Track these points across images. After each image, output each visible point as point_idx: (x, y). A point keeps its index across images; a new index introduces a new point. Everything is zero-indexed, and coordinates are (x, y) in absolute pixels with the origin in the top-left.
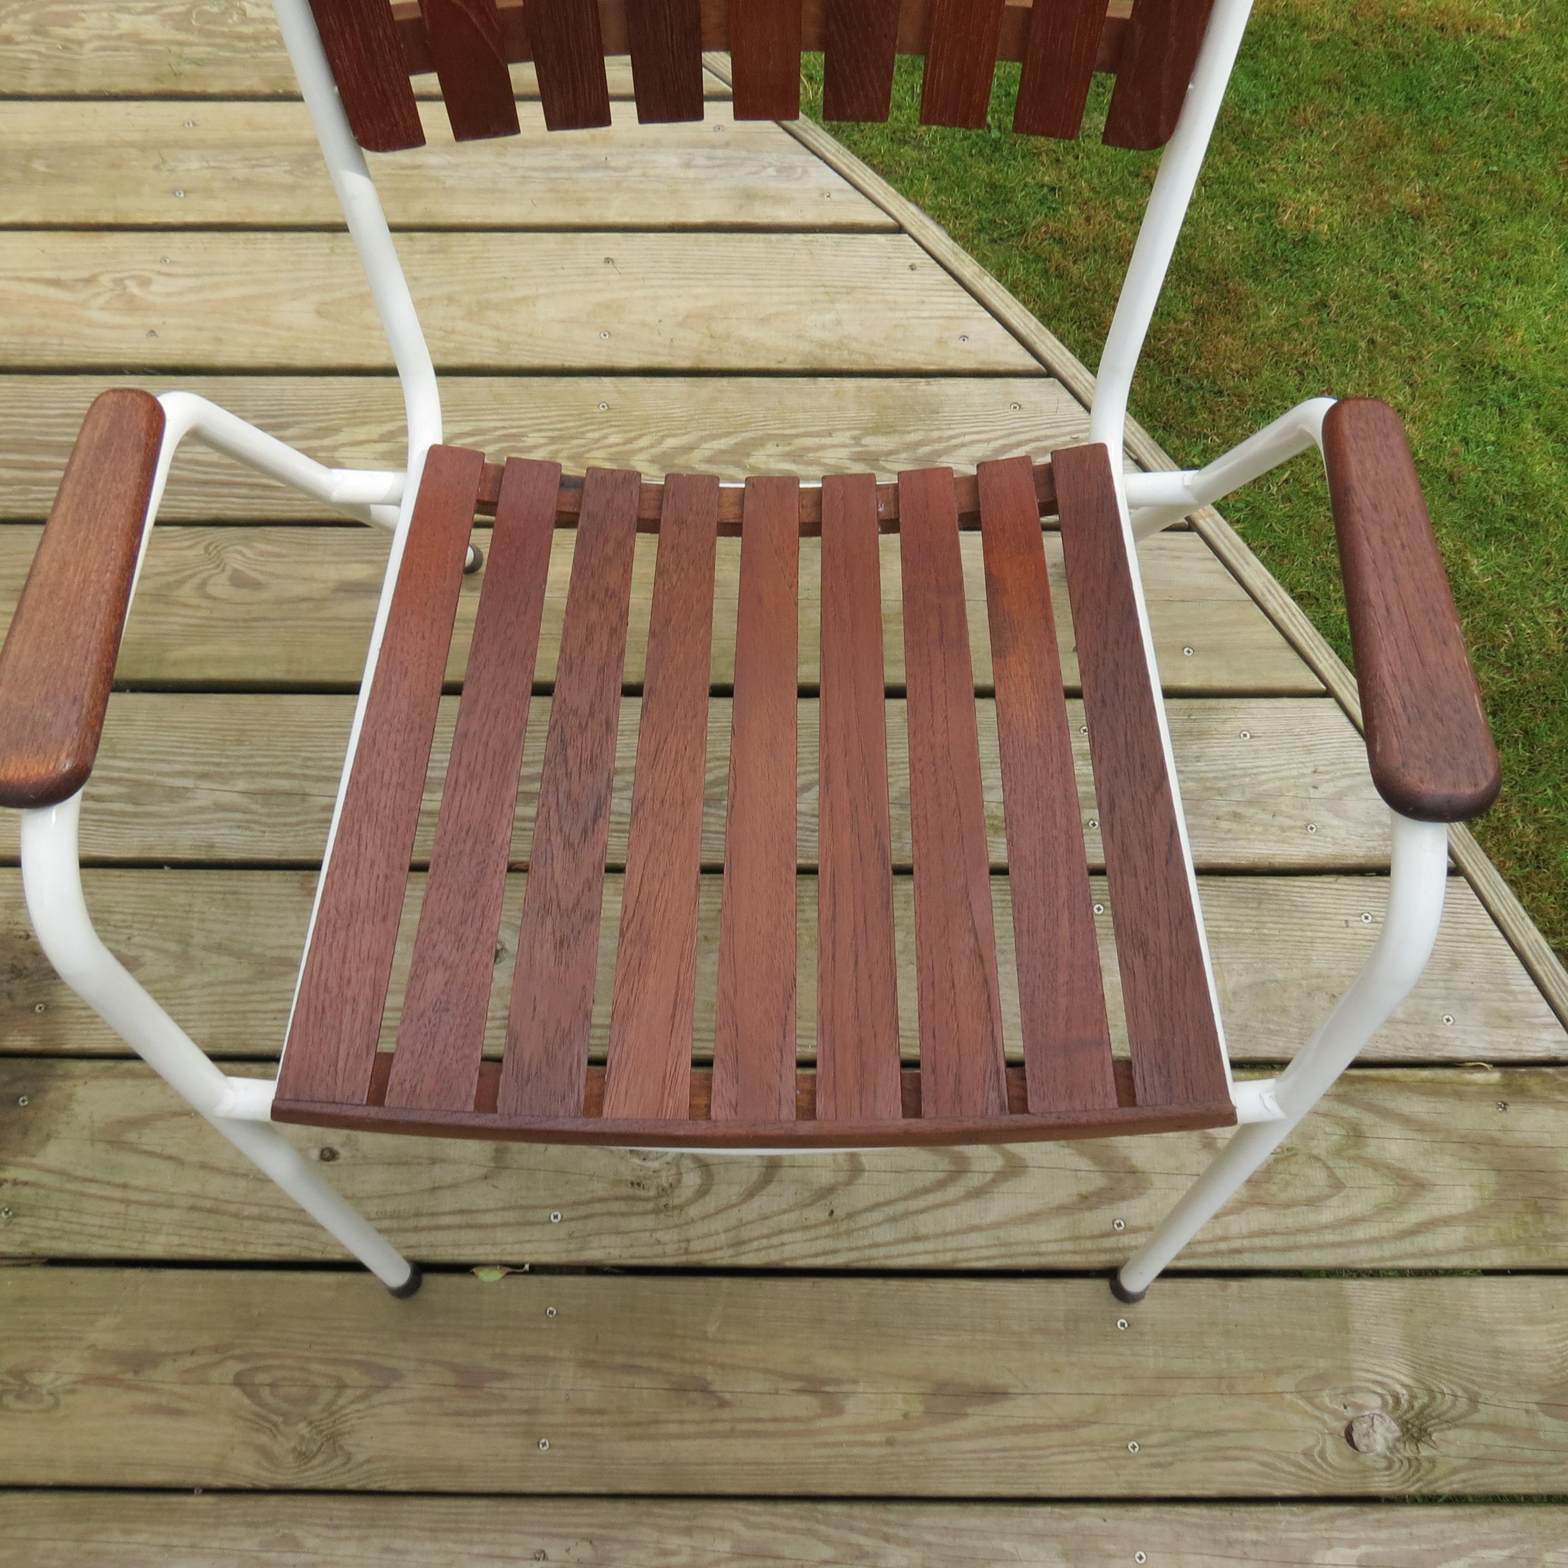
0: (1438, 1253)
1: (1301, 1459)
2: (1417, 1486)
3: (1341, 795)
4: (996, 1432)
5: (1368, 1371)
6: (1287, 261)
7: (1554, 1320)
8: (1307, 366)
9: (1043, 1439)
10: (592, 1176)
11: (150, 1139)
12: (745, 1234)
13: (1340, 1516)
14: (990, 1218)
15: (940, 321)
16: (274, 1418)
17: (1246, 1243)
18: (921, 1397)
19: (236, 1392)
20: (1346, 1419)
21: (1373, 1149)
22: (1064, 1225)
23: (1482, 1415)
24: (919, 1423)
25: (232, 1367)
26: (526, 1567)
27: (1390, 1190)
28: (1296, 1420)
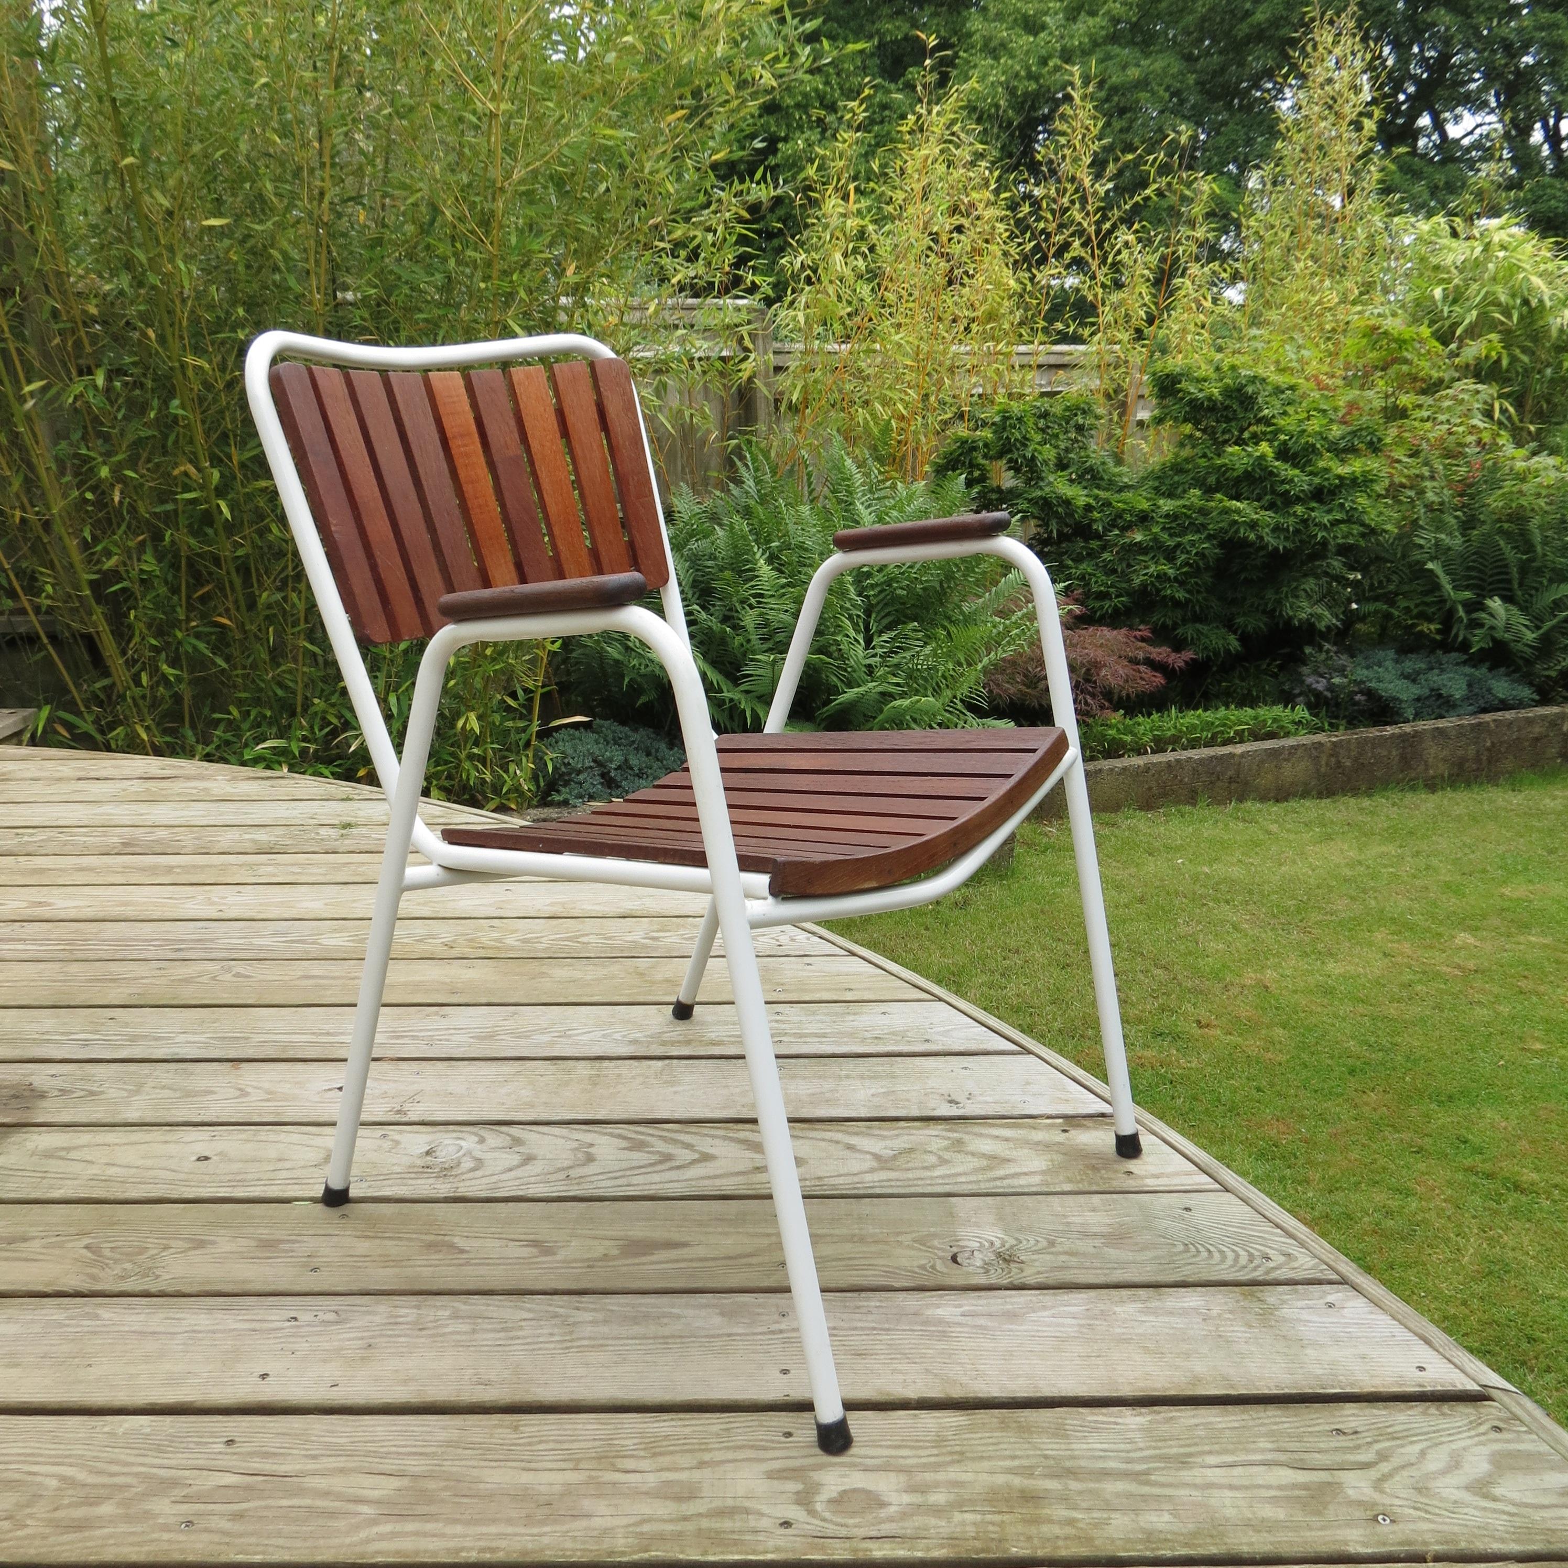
0: (1022, 1186)
1: (916, 1270)
2: (1010, 1280)
4: (677, 1261)
5: (969, 1232)
7: (1110, 1210)
9: (710, 1263)
10: (394, 1165)
11: (74, 1155)
12: (501, 1184)
13: (948, 1294)
14: (686, 1177)
16: (107, 1261)
17: (878, 1184)
18: (619, 1247)
19: (82, 1251)
20: (951, 1252)
21: (971, 1148)
22: (740, 1179)
23: (1058, 1248)
24: (615, 1258)
25: (86, 1241)
26: (278, 1324)
27: (985, 1163)
28: (912, 1253)
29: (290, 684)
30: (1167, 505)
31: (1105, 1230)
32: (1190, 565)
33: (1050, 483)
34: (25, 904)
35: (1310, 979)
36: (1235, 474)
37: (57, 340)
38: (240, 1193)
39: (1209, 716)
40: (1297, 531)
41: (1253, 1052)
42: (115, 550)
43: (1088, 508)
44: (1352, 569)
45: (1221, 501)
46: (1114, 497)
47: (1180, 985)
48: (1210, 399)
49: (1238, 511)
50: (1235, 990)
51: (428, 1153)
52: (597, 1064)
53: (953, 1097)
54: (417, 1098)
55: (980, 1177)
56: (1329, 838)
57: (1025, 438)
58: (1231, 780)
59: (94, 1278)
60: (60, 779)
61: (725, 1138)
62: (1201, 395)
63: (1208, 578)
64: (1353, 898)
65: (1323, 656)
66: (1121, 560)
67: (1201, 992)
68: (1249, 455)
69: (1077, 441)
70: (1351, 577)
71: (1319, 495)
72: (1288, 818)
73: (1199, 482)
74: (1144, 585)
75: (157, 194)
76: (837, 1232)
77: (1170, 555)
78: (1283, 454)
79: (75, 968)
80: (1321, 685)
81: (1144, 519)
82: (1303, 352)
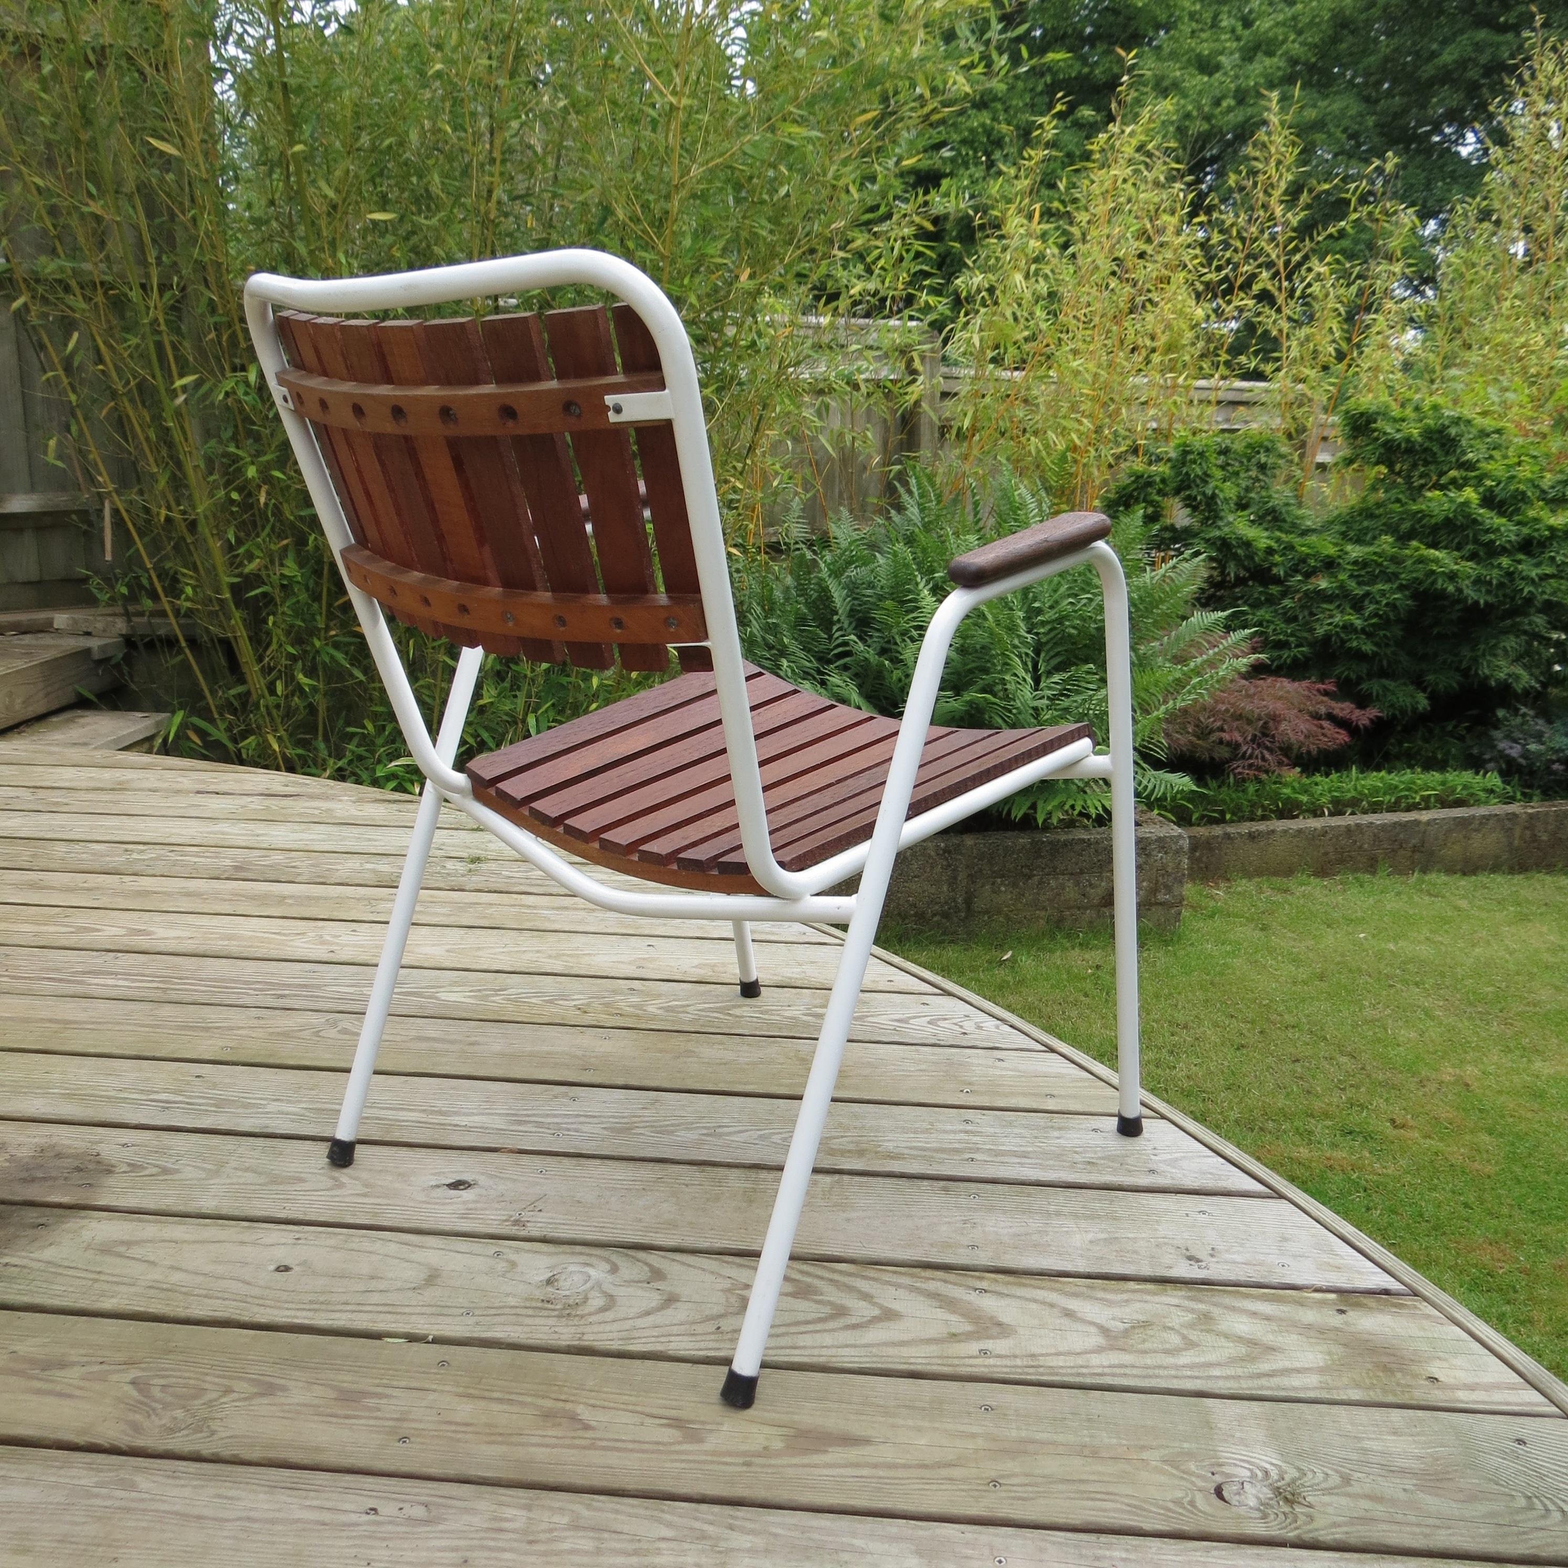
0: (1295, 1389)
1: (1171, 1505)
2: (1296, 1532)
5: (1233, 1453)
7: (1418, 1434)
9: (901, 1473)
10: (508, 1295)
11: (135, 1252)
12: (635, 1334)
13: (1215, 1548)
14: (864, 1341)
16: (154, 1405)
17: (1107, 1370)
18: (783, 1438)
19: (128, 1388)
20: (1214, 1482)
21: (1223, 1326)
22: (933, 1350)
23: (1356, 1488)
24: (778, 1454)
25: (133, 1373)
26: (354, 1518)
27: (1243, 1350)
28: (1163, 1479)
29: (428, 700)
30: (1355, 551)
31: (1415, 1465)
32: (1380, 617)
33: (1229, 523)
34: (123, 932)
35: (1516, 1079)
36: (1433, 521)
37: (213, 335)
38: (321, 1320)
39: (1393, 778)
40: (1501, 585)
41: (1457, 1160)
42: (257, 553)
43: (1270, 551)
44: (1555, 628)
45: (1417, 549)
46: (1297, 540)
47: (1369, 1076)
48: (1408, 440)
49: (1436, 561)
50: (1433, 1087)
51: (549, 1282)
52: (753, 1174)
53: (1193, 1252)
54: (540, 1205)
55: (1240, 1371)
56: (1524, 918)
57: (1205, 474)
58: (1415, 849)
59: (136, 1428)
60: (178, 792)
61: (912, 1289)
62: (1398, 436)
63: (1398, 631)
64: (1556, 988)
65: (1519, 720)
66: (1303, 607)
67: (1394, 1087)
68: (1452, 501)
69: (1259, 480)
70: (1555, 636)
71: (1527, 546)
72: (1477, 894)
73: (1391, 529)
74: (1327, 638)
75: (322, 184)
76: (1060, 1438)
77: (1357, 605)
78: (1488, 500)
79: (167, 1011)
80: (1515, 751)
81: (1330, 565)
82: (1508, 394)
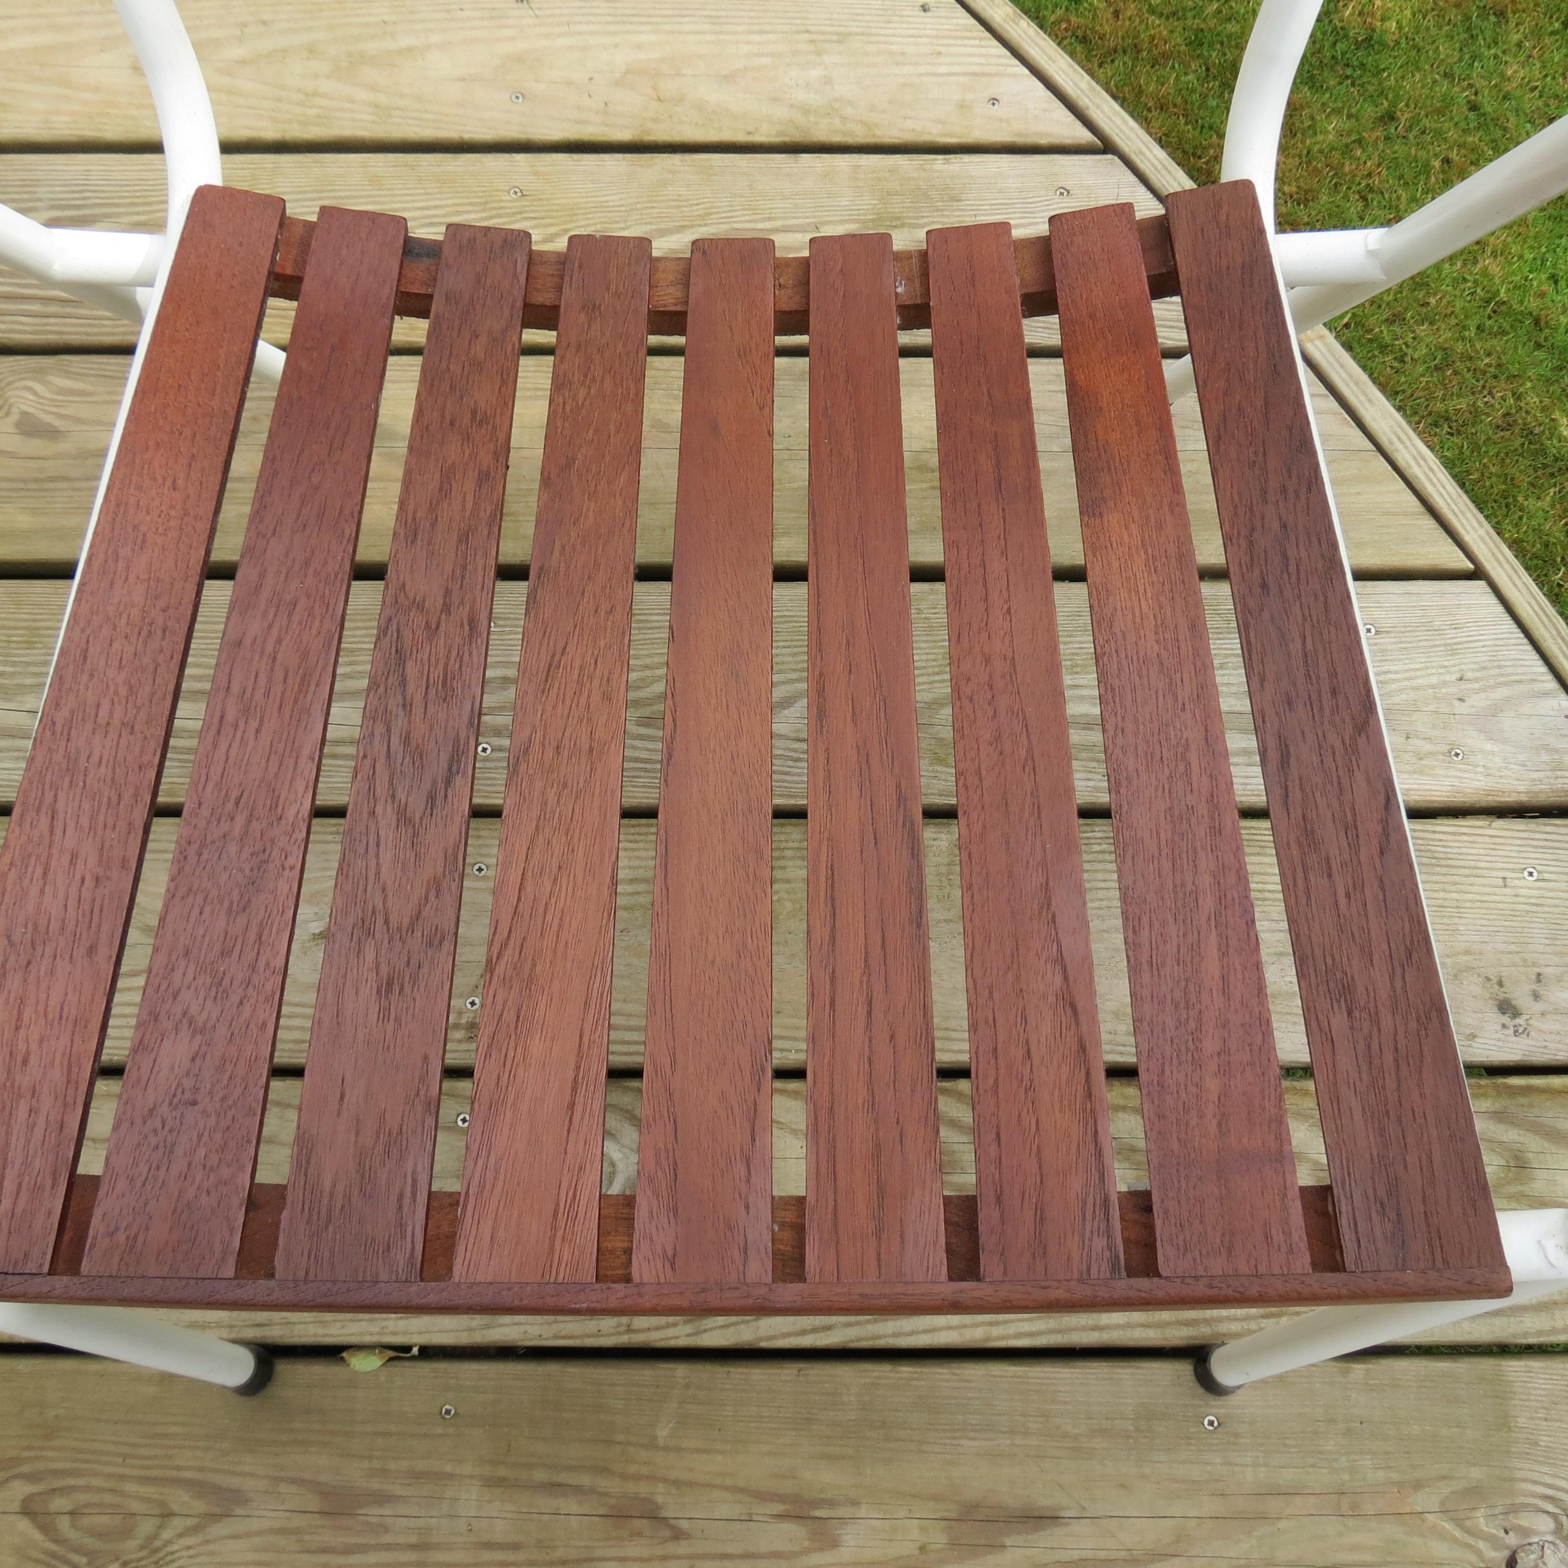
3: (1495, 710)
5: (1536, 1482)
6: (1347, 65)
8: (1371, 190)
15: (962, 79)
18: (943, 1523)
19: (24, 1524)
20: (1507, 1547)
25: (18, 1489)
53: (1507, 991)
